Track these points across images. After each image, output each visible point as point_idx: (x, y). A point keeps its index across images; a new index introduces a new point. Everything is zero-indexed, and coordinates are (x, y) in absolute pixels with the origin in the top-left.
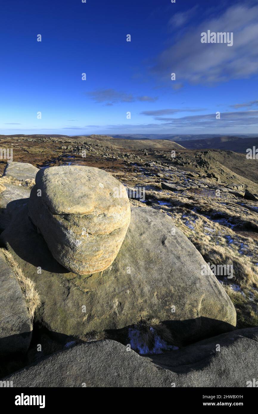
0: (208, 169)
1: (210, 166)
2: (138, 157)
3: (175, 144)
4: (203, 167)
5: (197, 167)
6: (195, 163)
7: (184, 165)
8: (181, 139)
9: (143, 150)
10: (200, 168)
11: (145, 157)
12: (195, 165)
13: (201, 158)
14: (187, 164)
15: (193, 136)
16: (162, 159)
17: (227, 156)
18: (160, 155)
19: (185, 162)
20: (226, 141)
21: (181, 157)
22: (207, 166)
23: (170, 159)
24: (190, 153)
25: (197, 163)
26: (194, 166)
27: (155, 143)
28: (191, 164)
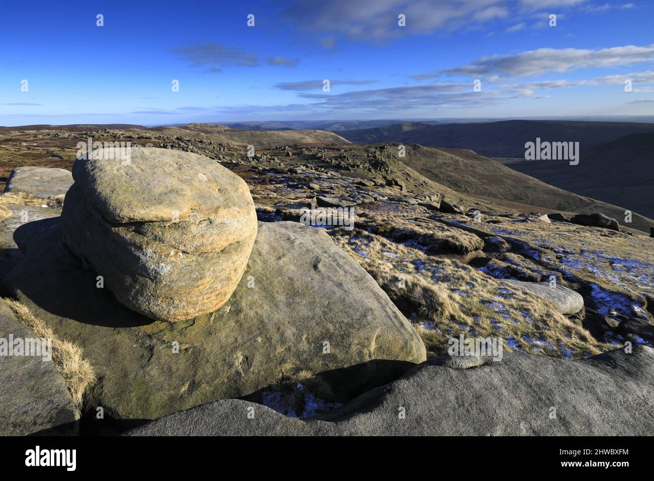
0: (387, 173)
1: (390, 169)
2: (276, 158)
3: (334, 136)
4: (380, 170)
5: (370, 171)
6: (367, 165)
7: (351, 168)
8: (343, 127)
9: (283, 148)
10: (376, 172)
11: (287, 159)
12: (368, 168)
13: (375, 157)
14: (356, 167)
15: (362, 123)
16: (316, 161)
17: (412, 152)
18: (312, 155)
19: (352, 164)
20: (410, 130)
21: (345, 157)
22: (385, 169)
23: (329, 161)
24: (359, 150)
25: (371, 165)
26: (366, 170)
27: (302, 136)
28: (361, 166)
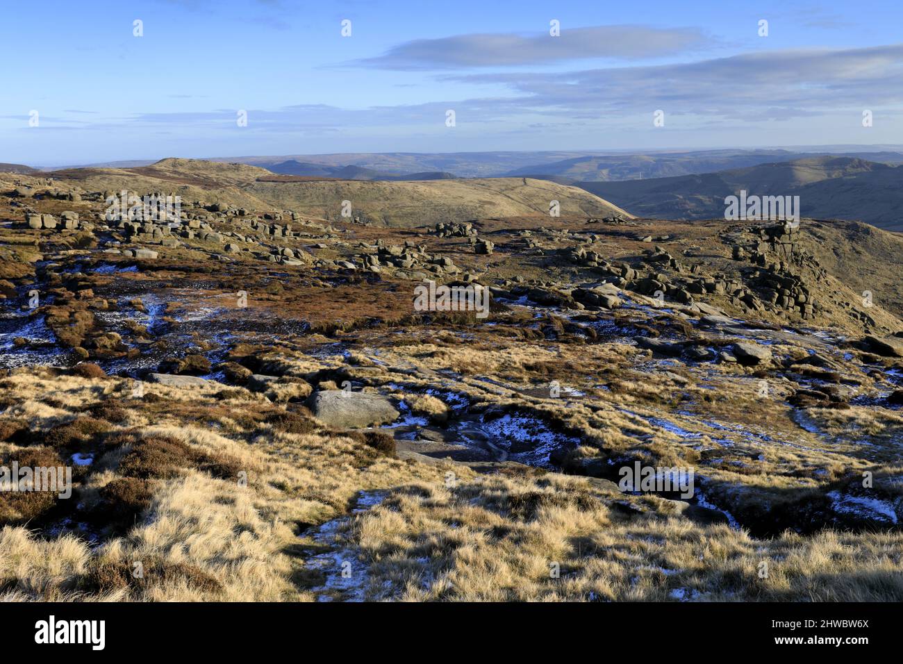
0: (802, 311)
1: (811, 300)
2: (448, 260)
3: (582, 198)
4: (780, 301)
5: (751, 305)
6: (738, 285)
7: (689, 295)
8: (605, 172)
9: (456, 229)
10: (768, 308)
11: (482, 261)
12: (742, 294)
13: (761, 260)
14: (704, 291)
15: (662, 159)
16: (574, 269)
17: (847, 246)
18: (559, 251)
19: (691, 281)
21: (664, 258)
22: (796, 298)
23: (613, 270)
24: (702, 238)
25: (749, 286)
26: (736, 300)
27: (486, 196)
28: (720, 288)
